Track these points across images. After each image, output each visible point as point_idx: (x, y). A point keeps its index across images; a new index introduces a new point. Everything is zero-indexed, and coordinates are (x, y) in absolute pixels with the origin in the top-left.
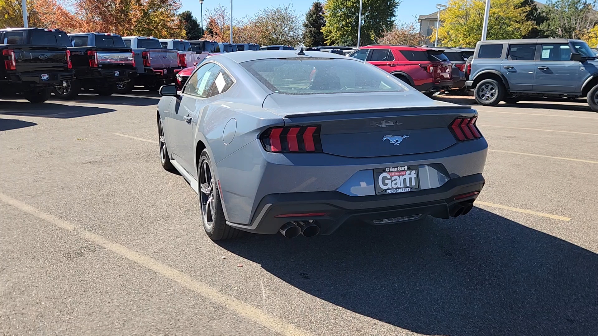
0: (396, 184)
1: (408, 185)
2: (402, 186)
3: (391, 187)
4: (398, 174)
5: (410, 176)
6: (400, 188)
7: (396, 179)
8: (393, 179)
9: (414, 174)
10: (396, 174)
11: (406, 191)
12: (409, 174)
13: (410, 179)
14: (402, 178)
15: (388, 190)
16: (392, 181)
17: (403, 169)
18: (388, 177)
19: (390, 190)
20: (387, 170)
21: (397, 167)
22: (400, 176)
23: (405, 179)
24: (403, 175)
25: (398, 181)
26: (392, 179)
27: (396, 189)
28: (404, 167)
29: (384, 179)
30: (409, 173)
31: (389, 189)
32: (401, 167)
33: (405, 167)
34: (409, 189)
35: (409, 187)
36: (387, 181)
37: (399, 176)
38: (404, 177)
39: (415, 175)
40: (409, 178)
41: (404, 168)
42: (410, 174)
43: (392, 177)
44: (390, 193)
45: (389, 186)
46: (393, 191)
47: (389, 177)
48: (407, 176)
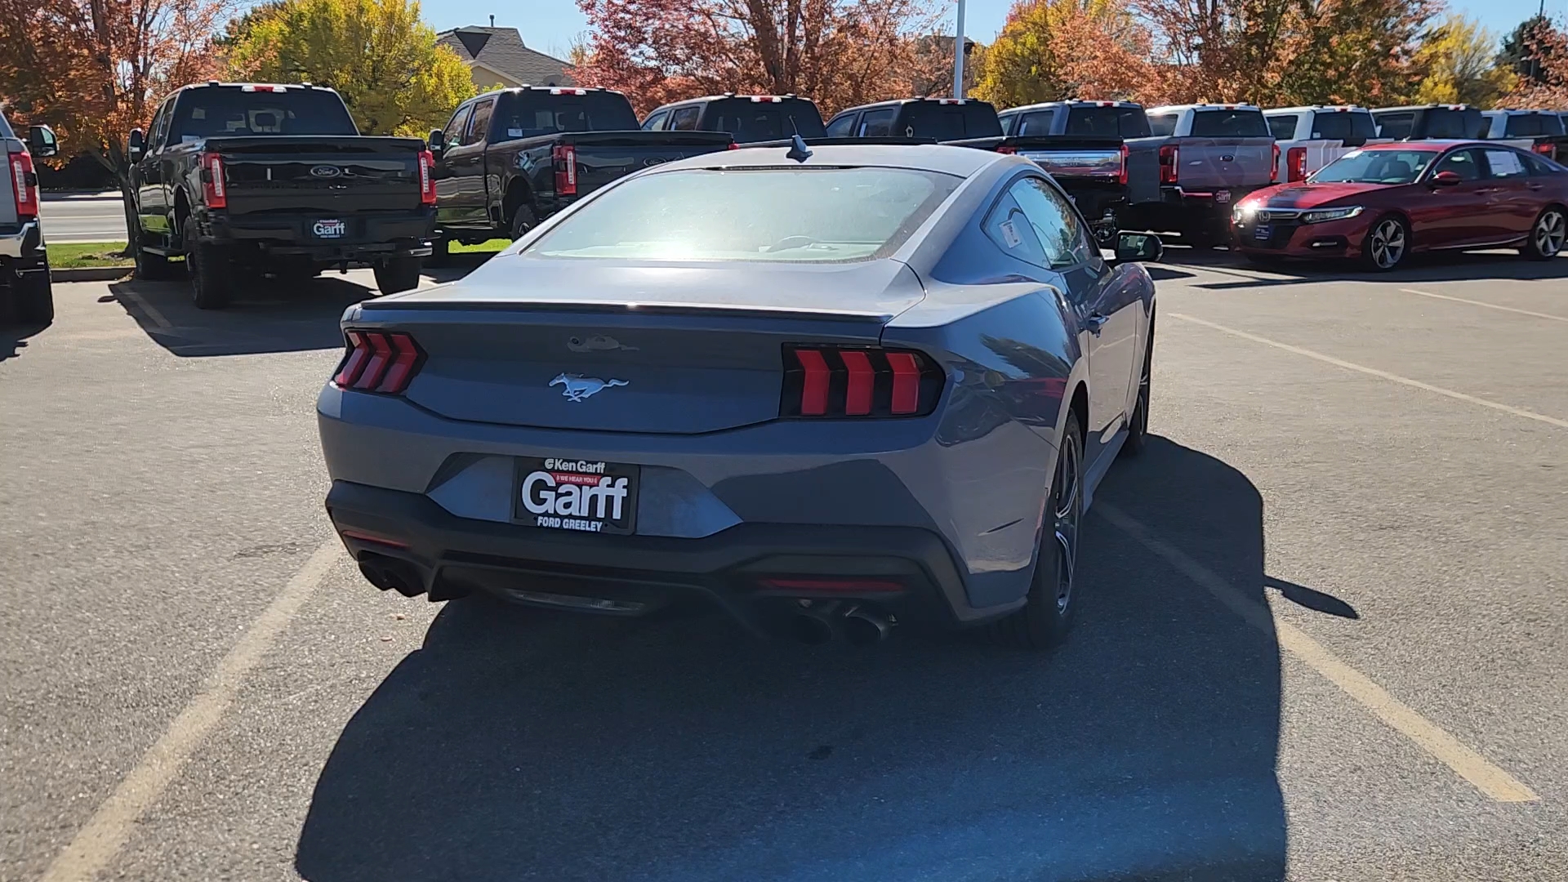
0: (567, 505)
1: (601, 514)
2: (585, 513)
3: (553, 512)
4: (579, 480)
5: (610, 492)
6: (575, 518)
7: (569, 494)
8: (562, 490)
9: (624, 487)
10: (573, 479)
11: (588, 529)
12: (608, 486)
13: (610, 500)
14: (588, 492)
15: (540, 518)
16: (558, 496)
17: (591, 469)
18: (549, 485)
19: (546, 518)
20: (548, 464)
21: (577, 463)
22: (584, 487)
23: (594, 499)
24: (591, 486)
25: (574, 499)
26: (559, 491)
27: (562, 517)
28: (596, 463)
29: (539, 485)
30: (610, 483)
31: (546, 514)
32: (587, 462)
33: (599, 465)
34: (599, 525)
35: (599, 520)
36: (543, 494)
37: (580, 486)
38: (594, 491)
39: (625, 490)
40: (607, 496)
41: (595, 466)
42: (612, 485)
43: (559, 484)
44: (545, 525)
45: (549, 507)
46: (554, 523)
47: (551, 483)
48: (602, 490)
